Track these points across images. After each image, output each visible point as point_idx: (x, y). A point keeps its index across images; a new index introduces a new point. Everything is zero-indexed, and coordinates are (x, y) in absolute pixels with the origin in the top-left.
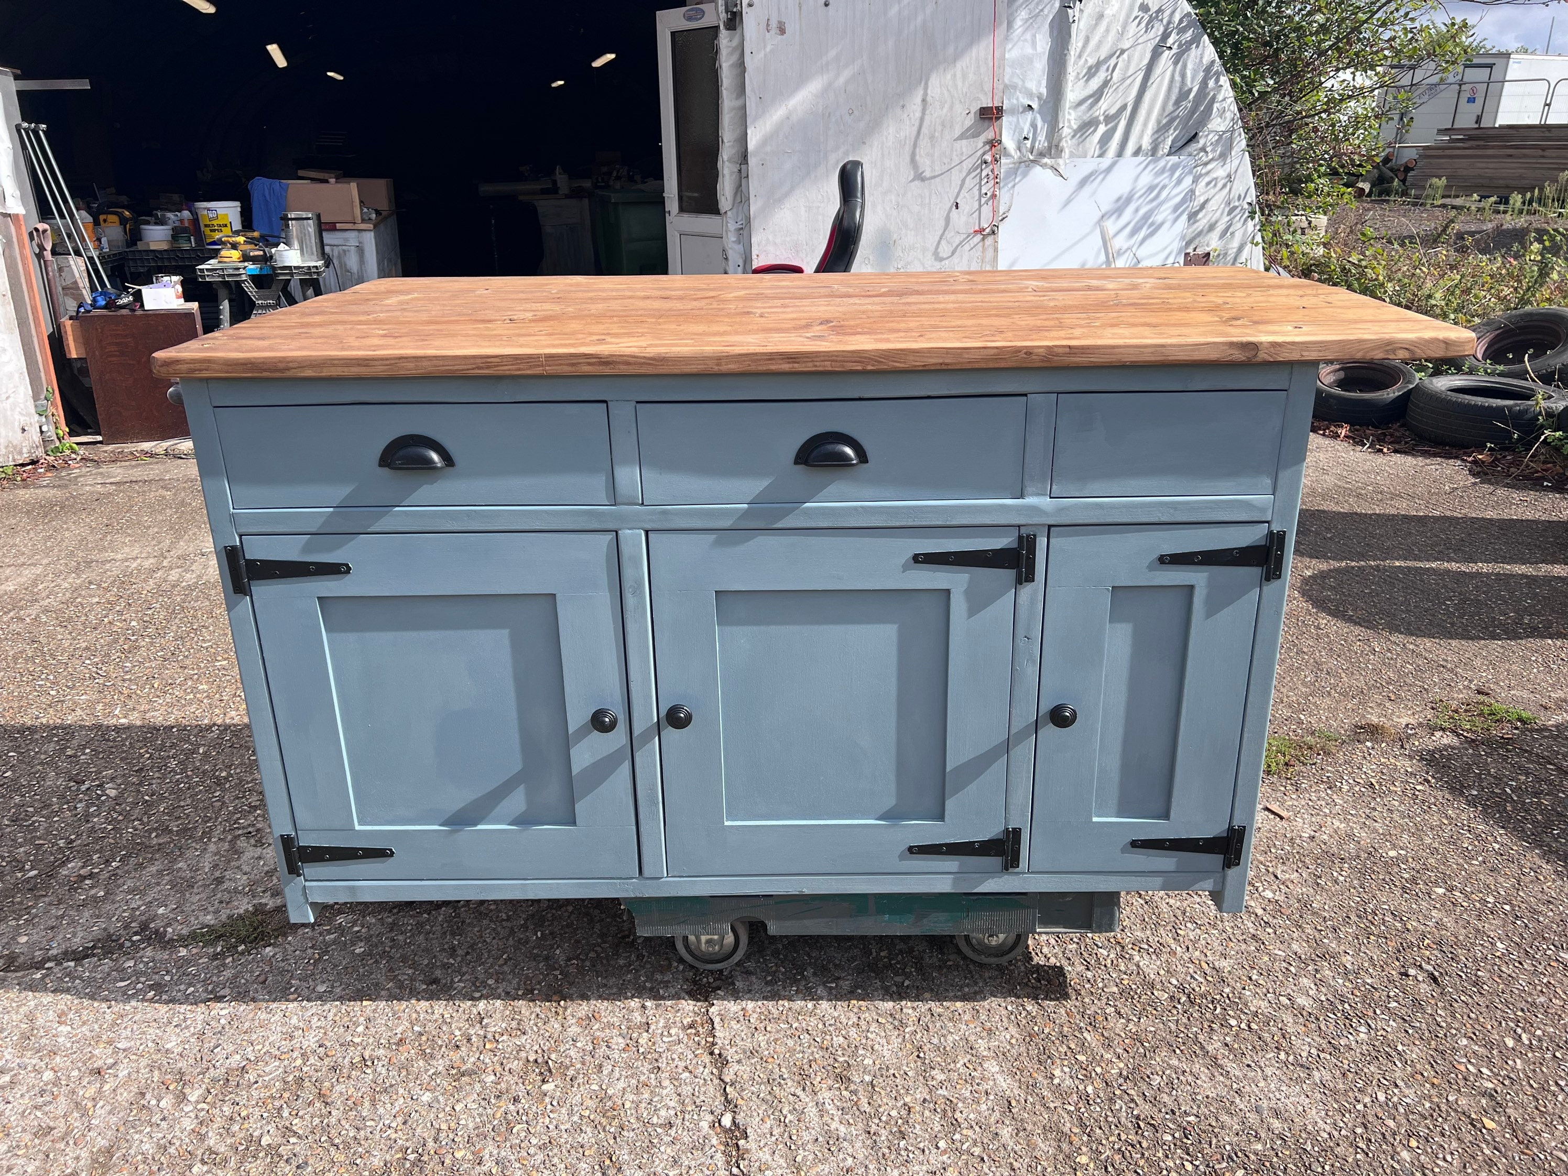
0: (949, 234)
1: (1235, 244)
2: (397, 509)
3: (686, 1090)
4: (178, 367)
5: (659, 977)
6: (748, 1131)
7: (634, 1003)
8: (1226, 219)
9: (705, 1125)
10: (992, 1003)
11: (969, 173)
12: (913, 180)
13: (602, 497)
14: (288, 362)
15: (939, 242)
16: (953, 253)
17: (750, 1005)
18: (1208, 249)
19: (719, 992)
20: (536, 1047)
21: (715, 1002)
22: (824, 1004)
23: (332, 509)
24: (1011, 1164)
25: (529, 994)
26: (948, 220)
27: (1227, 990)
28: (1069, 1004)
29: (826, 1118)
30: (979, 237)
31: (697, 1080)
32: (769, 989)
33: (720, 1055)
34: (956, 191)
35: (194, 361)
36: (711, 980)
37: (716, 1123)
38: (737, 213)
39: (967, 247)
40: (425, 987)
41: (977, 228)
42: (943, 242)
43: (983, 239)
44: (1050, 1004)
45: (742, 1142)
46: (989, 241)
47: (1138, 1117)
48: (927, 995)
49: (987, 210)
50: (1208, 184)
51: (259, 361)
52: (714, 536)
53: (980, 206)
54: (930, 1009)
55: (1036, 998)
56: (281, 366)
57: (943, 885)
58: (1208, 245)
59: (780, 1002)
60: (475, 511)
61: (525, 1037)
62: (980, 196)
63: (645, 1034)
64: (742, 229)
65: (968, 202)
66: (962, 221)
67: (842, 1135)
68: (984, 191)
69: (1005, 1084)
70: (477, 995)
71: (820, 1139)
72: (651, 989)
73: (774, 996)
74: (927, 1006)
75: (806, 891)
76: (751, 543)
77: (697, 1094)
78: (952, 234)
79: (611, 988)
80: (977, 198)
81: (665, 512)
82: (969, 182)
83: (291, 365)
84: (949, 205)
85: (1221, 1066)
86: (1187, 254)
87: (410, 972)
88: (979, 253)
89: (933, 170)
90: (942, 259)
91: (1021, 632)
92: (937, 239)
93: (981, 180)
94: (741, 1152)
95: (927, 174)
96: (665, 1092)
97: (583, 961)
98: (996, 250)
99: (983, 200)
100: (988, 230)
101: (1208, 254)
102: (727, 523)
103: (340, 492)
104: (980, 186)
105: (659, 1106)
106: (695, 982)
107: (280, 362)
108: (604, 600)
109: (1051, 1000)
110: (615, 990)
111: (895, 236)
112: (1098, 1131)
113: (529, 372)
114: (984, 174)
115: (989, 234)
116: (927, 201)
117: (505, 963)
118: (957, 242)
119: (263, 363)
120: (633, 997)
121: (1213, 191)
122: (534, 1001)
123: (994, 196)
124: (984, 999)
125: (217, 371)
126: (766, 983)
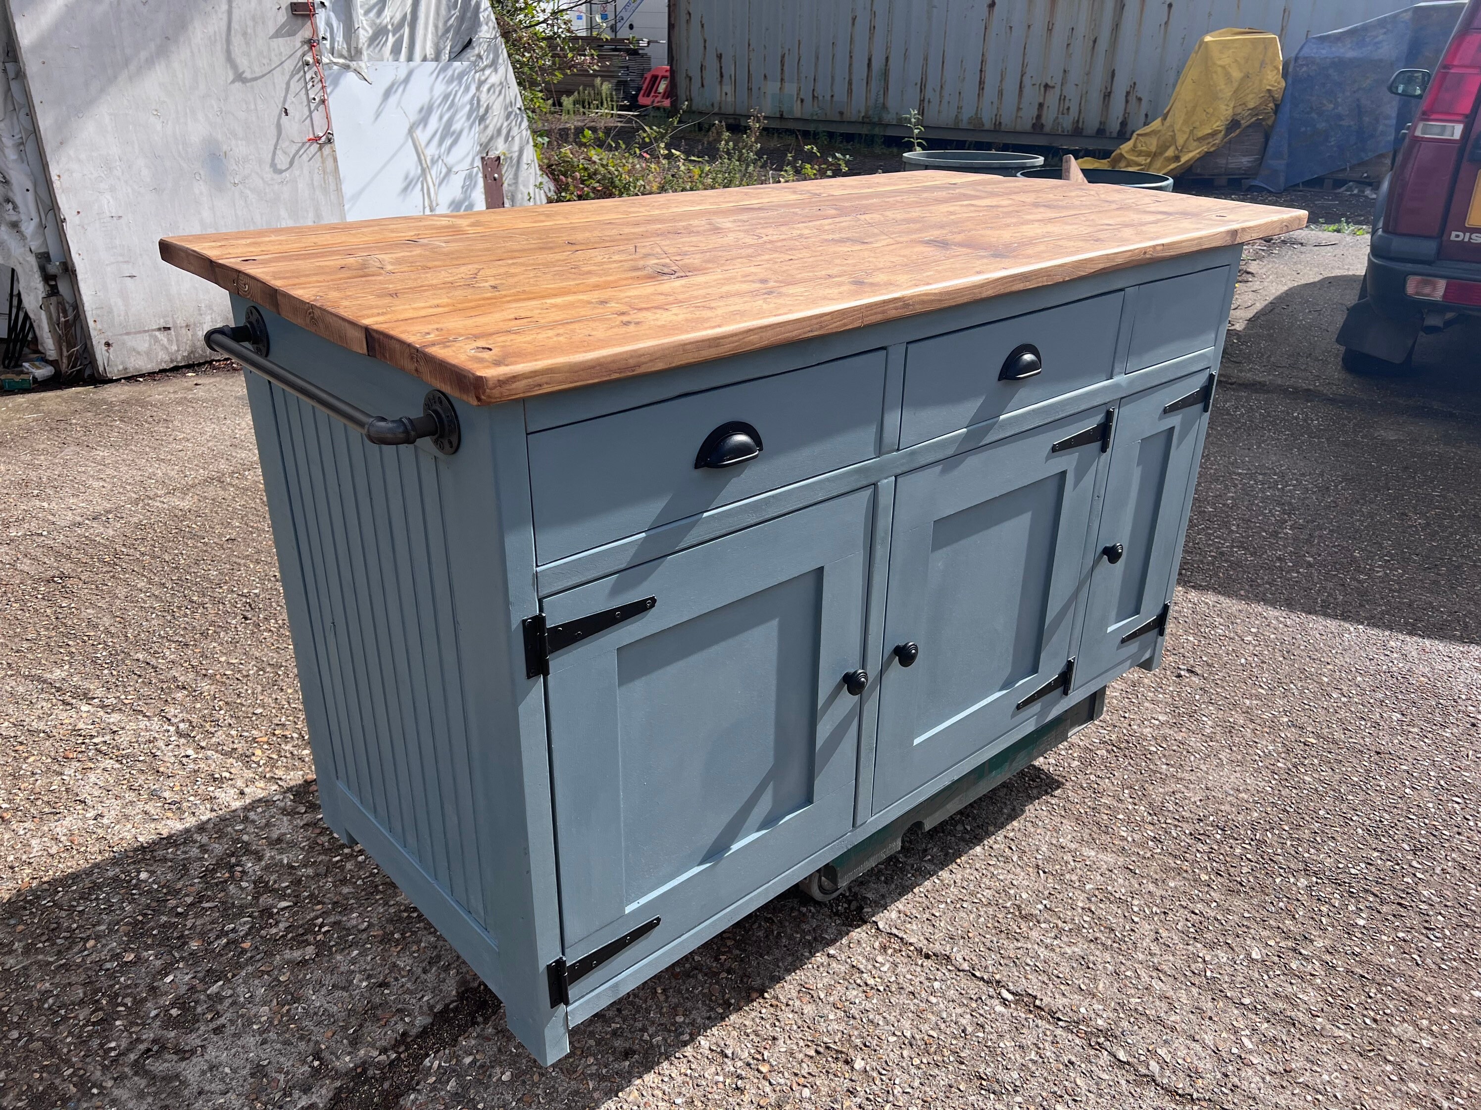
0: (284, 144)
1: (516, 148)
2: (705, 515)
3: (952, 993)
4: (514, 386)
5: (806, 927)
6: (1030, 992)
7: (820, 958)
8: (506, 124)
9: (1000, 1009)
10: (1030, 810)
11: (292, 76)
12: (233, 82)
13: (871, 450)
14: (640, 356)
15: (274, 153)
16: (291, 163)
17: (900, 905)
18: (497, 153)
19: (865, 910)
20: (801, 1043)
21: (874, 919)
22: (944, 874)
23: (644, 535)
24: (1181, 905)
25: (729, 1008)
26: (279, 126)
27: (1125, 731)
28: (1068, 785)
29: (1058, 950)
30: (315, 147)
31: (949, 982)
32: (893, 886)
33: (934, 954)
34: (283, 95)
35: (534, 374)
36: (846, 905)
37: (1004, 1002)
38: (12, 124)
39: (305, 158)
40: (627, 1063)
41: (312, 137)
42: (279, 152)
43: (320, 149)
44: (1057, 792)
45: (1038, 1003)
46: (327, 150)
47: (1191, 834)
48: (991, 829)
49: (318, 116)
50: (489, 90)
51: (609, 359)
52: (940, 467)
53: (311, 112)
54: (1005, 837)
55: (1047, 793)
56: (632, 362)
57: (1029, 727)
58: (496, 149)
59: (916, 890)
60: (773, 496)
61: (781, 1042)
62: (309, 101)
63: (865, 975)
64: (22, 143)
65: (298, 110)
66: (294, 127)
67: (1082, 954)
68: (312, 96)
69: (1109, 858)
70: (686, 1037)
71: (1075, 965)
72: (815, 939)
73: (904, 890)
74: (1002, 836)
75: (956, 778)
76: (962, 467)
77: (963, 992)
78: (287, 143)
79: (783, 959)
80: (305, 103)
81: (913, 453)
82: (296, 86)
83: (643, 359)
84: (278, 111)
85: (1181, 779)
86: (483, 158)
87: (591, 1060)
88: (319, 164)
89: (253, 72)
90: (281, 172)
91: (1096, 494)
92: (272, 148)
93: (306, 83)
94: (1046, 1009)
95: (248, 75)
96: (941, 1005)
97: (730, 951)
98: (335, 160)
99: (313, 106)
100: (323, 139)
101: (499, 158)
102: (950, 452)
103: (653, 509)
104: (307, 90)
105: (954, 1019)
106: (837, 914)
107: (632, 357)
108: (858, 557)
109: (1056, 789)
110: (790, 959)
111: (225, 148)
112: (1188, 855)
113: (850, 327)
114: (308, 77)
115: (325, 143)
116: (253, 107)
117: (667, 997)
118: (293, 151)
119: (614, 362)
120: (812, 955)
121: (493, 97)
122: (741, 1009)
123: (323, 101)
124: (1023, 811)
125: (564, 382)
126: (886, 883)
